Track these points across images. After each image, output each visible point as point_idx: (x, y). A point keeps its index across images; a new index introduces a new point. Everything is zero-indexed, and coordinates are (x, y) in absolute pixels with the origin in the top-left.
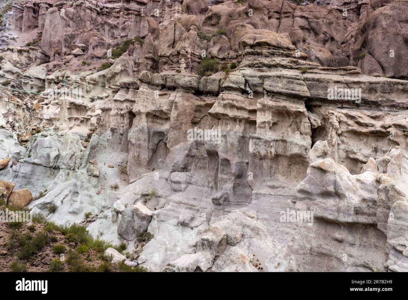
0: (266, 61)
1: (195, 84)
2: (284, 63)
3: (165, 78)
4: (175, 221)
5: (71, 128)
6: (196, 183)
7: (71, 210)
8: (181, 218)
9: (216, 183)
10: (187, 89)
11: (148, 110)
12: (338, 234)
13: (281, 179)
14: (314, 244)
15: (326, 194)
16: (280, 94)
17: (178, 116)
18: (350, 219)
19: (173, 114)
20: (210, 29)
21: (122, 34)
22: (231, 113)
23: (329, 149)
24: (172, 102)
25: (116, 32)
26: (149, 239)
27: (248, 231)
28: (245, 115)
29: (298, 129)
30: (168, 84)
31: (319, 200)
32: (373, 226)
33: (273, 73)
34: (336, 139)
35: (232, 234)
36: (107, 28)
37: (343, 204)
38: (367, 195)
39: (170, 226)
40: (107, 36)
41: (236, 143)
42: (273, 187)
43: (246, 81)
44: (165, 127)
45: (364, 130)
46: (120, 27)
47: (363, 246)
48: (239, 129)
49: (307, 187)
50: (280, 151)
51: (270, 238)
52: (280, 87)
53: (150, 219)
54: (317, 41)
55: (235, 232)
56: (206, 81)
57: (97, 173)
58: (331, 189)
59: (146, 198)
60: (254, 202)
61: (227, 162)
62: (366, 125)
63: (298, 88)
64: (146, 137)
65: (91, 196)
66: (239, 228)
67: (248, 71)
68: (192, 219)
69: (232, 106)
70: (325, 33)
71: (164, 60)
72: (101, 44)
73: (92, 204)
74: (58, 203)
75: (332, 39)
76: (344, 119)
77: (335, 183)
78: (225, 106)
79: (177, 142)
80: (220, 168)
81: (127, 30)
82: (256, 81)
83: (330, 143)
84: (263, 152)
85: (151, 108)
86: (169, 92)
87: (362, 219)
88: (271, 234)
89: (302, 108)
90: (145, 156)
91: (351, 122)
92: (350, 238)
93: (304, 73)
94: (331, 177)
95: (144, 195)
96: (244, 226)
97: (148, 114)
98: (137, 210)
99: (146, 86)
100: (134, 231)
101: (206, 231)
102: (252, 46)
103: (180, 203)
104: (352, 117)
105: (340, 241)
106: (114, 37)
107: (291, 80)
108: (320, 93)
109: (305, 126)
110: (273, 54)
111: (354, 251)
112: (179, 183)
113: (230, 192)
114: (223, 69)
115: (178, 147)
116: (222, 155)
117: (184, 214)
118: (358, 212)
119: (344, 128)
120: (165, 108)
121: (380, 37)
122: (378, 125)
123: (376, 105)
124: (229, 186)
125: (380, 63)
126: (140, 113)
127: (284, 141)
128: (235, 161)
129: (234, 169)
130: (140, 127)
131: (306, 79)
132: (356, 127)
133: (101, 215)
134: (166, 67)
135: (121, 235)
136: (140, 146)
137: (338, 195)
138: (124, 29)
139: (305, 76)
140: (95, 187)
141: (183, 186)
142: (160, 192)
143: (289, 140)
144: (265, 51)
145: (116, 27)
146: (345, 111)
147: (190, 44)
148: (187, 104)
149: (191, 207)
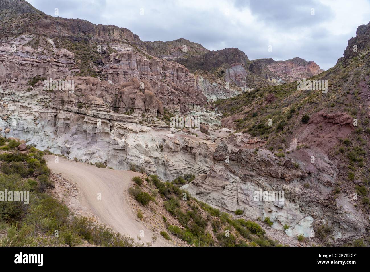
0: (98, 109)
1: (77, 111)
2: (103, 110)
3: (68, 108)
4: (76, 148)
5: (26, 116)
6: (80, 138)
7: (42, 146)
8: (78, 147)
9: (86, 138)
10: (75, 113)
11: (64, 118)
12: (118, 151)
13: (103, 138)
14: (113, 153)
15: (116, 144)
16: (103, 118)
17: (73, 119)
18: (120, 149)
19: (71, 119)
20: (78, 92)
21: (31, 74)
22: (90, 122)
23: (115, 132)
24: (71, 116)
25: (28, 73)
26: (70, 153)
27: (98, 151)
28: (94, 122)
29: (107, 126)
30: (69, 110)
31: (114, 145)
32: (124, 150)
33: (101, 113)
34: (116, 129)
35: (94, 151)
36: (24, 71)
37: (119, 146)
38: (123, 144)
39: (75, 149)
40: (24, 74)
41: (92, 129)
42: (101, 140)
43: (94, 114)
44: (68, 122)
45: (122, 127)
46: (30, 71)
47: (122, 153)
48: (92, 125)
49: (112, 143)
50: (103, 131)
51: (102, 152)
52: (102, 116)
53: (70, 148)
54: (108, 94)
55: (95, 151)
56: (81, 110)
57: (47, 135)
58: (116, 143)
59: (66, 142)
60: (97, 143)
61: (89, 133)
62: (122, 126)
63: (107, 117)
64: (63, 125)
65: (47, 142)
66: (95, 150)
67: (94, 111)
68: (81, 147)
69: (90, 120)
70: (110, 92)
71: (66, 102)
72: (23, 78)
73: (48, 144)
74: (36, 144)
75: (112, 94)
76: (118, 125)
77: (117, 142)
78: (88, 120)
79: (72, 126)
80: (88, 135)
81: (33, 72)
82: (96, 114)
83: (115, 130)
84: (99, 132)
85: (64, 117)
86: (69, 113)
87: (122, 149)
88: (103, 151)
89: (108, 122)
90: (63, 130)
91: (119, 125)
92: (120, 152)
93: (108, 113)
94: (117, 141)
95: (65, 141)
96: (96, 149)
97: (63, 119)
98: (66, 146)
99: (62, 111)
100: (65, 151)
101: (87, 151)
102: (94, 104)
103: (77, 143)
104: (119, 124)
105: (118, 153)
106: (27, 74)
107: (105, 115)
108: (112, 118)
109: (109, 126)
110: (100, 107)
111: (121, 154)
112: (76, 138)
113: (91, 141)
114: (85, 107)
115: (73, 127)
116: (88, 132)
117: (79, 146)
118: (121, 147)
119: (118, 127)
120: (69, 117)
121: (125, 97)
122: (125, 126)
123: (124, 122)
124: (90, 139)
125: (125, 104)
126: (61, 119)
127: (104, 129)
128: (91, 133)
129: (91, 135)
130: (61, 122)
131: (109, 115)
132: (120, 127)
133: (52, 147)
134: (67, 104)
135: (62, 152)
136: (61, 127)
137: (118, 144)
138: (31, 72)
139: (109, 114)
140: (48, 139)
141: (77, 139)
142: (69, 140)
143: (105, 129)
144: (98, 106)
145: (28, 71)
146: (118, 123)
147: (74, 99)
148: (75, 116)
149: (80, 144)
